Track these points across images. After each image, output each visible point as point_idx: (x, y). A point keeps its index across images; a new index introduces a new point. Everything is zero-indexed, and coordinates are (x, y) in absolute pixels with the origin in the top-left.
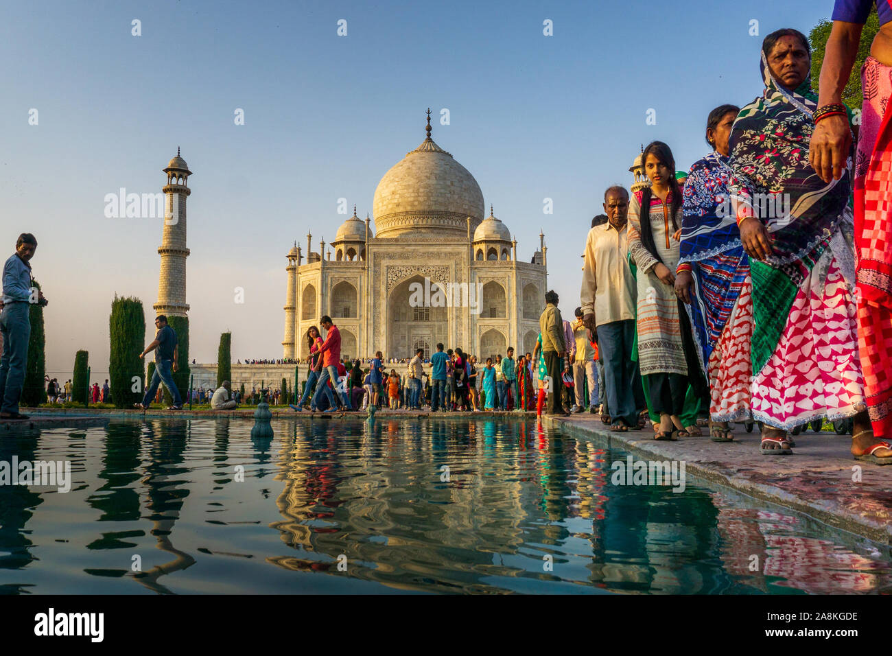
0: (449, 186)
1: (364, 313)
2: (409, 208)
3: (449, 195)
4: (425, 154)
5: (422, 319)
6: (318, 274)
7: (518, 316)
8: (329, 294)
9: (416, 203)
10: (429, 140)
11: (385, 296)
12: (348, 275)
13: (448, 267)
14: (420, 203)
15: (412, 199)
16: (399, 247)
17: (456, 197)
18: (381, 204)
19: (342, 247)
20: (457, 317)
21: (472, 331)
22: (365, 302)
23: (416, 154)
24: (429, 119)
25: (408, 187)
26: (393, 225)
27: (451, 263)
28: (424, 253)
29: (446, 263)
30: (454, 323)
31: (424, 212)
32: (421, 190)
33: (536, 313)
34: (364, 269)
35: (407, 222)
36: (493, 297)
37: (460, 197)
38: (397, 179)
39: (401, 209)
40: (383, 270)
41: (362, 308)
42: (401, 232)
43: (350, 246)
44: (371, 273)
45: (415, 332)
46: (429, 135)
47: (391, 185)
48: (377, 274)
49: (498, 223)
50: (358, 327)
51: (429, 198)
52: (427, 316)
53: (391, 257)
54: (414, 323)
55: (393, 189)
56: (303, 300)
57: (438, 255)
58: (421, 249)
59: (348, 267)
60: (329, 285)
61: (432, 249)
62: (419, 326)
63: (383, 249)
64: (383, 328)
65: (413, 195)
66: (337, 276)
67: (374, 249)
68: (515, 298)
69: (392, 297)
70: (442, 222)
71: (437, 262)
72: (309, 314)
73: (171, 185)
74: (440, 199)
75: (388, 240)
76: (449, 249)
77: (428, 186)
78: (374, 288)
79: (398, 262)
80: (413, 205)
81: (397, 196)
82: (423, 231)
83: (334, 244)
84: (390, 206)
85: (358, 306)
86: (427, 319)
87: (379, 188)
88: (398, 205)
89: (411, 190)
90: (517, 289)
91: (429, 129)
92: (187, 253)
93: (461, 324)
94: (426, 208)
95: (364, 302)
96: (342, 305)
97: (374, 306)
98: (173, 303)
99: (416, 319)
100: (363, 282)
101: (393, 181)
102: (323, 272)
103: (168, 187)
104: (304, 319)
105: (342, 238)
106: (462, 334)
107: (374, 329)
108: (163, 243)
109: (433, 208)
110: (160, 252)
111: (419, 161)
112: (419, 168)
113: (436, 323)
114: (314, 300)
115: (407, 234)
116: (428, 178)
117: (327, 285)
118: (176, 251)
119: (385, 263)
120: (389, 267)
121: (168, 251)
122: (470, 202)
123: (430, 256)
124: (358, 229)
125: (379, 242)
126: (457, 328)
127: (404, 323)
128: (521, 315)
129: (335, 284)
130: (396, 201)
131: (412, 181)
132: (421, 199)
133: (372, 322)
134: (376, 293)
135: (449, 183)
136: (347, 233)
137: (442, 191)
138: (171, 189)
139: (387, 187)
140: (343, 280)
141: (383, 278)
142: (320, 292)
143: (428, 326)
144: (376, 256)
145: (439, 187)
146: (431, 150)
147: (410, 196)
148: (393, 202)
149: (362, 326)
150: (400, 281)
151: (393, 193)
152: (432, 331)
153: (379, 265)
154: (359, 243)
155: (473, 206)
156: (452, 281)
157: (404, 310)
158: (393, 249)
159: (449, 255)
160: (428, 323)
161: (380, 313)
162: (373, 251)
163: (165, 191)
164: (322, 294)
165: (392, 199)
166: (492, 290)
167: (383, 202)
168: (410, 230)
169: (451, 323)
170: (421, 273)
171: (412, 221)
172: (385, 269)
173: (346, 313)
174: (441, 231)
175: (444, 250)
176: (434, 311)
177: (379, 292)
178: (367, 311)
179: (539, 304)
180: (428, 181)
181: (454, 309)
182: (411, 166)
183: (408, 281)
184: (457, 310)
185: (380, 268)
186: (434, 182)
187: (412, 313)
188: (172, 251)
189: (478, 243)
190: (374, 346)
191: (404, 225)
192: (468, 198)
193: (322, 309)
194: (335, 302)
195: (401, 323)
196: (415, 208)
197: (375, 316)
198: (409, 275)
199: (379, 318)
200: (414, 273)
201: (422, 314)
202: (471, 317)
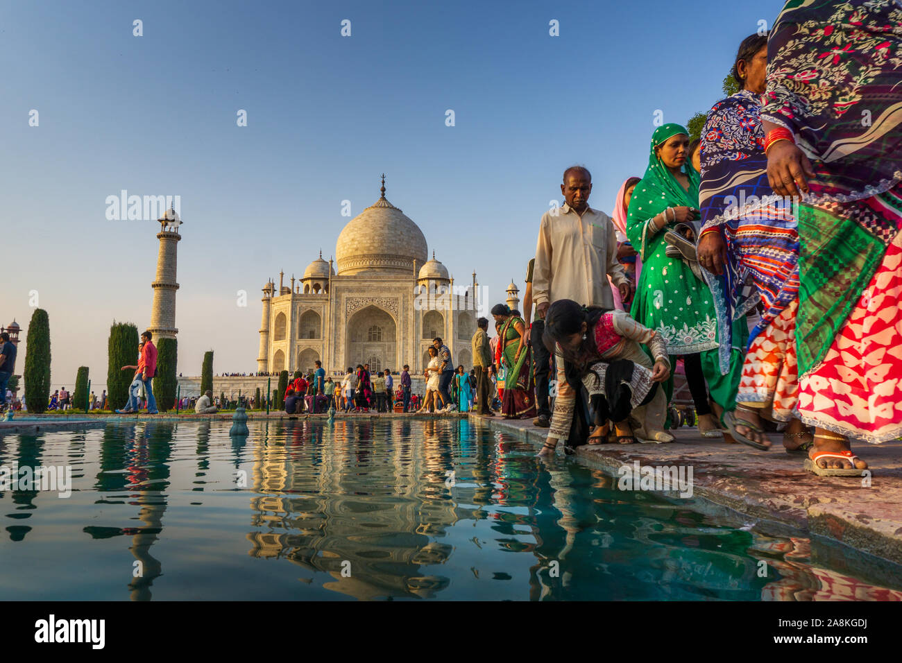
0: (399, 235)
1: (327, 335)
2: (366, 252)
3: (399, 242)
4: (379, 210)
5: (375, 340)
6: (289, 304)
7: (454, 338)
8: (298, 320)
9: (372, 248)
10: (383, 198)
11: (344, 322)
12: (314, 305)
13: (397, 299)
14: (375, 248)
15: (368, 245)
16: (357, 283)
17: (404, 243)
18: (342, 249)
19: (309, 282)
20: (404, 338)
21: (416, 349)
22: (327, 326)
23: (372, 209)
24: (383, 182)
25: (365, 235)
26: (352, 265)
27: (400, 296)
28: (378, 287)
29: (395, 296)
30: (402, 343)
31: (378, 255)
32: (376, 238)
33: (469, 335)
34: (327, 300)
35: (364, 263)
36: (434, 322)
37: (408, 244)
38: (356, 229)
39: (359, 253)
40: (343, 300)
41: (325, 331)
42: (358, 271)
43: (315, 282)
44: (333, 303)
45: (369, 350)
46: (383, 195)
47: (352, 233)
48: (338, 304)
49: (438, 264)
50: (321, 347)
51: (382, 245)
52: (379, 337)
53: (350, 291)
54: (368, 343)
55: (352, 237)
56: (276, 325)
57: (389, 289)
58: (375, 284)
59: (313, 298)
60: (298, 313)
61: (383, 285)
62: (373, 346)
63: (343, 284)
64: (342, 348)
65: (369, 242)
66: (304, 306)
67: (336, 284)
68: (452, 324)
69: (350, 323)
70: (393, 263)
71: (389, 295)
72: (280, 336)
73: (164, 232)
74: (392, 245)
75: (348, 277)
76: (398, 284)
77: (381, 235)
78: (336, 315)
79: (356, 295)
80: (369, 250)
81: (356, 242)
82: (377, 270)
83: (302, 281)
84: (350, 250)
85: (322, 329)
86: (379, 340)
87: (341, 236)
88: (357, 249)
89: (367, 238)
90: (453, 317)
91: (383, 190)
92: (177, 287)
93: (407, 344)
94: (379, 252)
95: (327, 327)
96: (309, 329)
97: (336, 329)
98: (164, 327)
99: (370, 340)
100: (326, 311)
101: (352, 231)
102: (292, 303)
103: (162, 233)
104: (276, 340)
105: (309, 275)
106: (407, 352)
107: (335, 348)
108: (157, 279)
109: (386, 252)
110: (154, 286)
111: (375, 215)
112: (375, 221)
113: (387, 343)
114: (285, 324)
115: (363, 272)
116: (382, 228)
117: (295, 313)
118: (167, 285)
119: (345, 295)
120: (348, 299)
121: (160, 285)
122: (416, 247)
123: (383, 290)
124: (323, 269)
125: (340, 279)
126: (403, 347)
127: (360, 343)
128: (456, 337)
129: (302, 312)
130: (355, 246)
131: (369, 231)
132: (376, 245)
133: (333, 342)
134: (337, 319)
135: (399, 233)
136: (314, 271)
137: (393, 239)
138: (164, 236)
139: (348, 235)
140: (309, 309)
141: (343, 307)
142: (290, 318)
143: (379, 346)
144: (338, 290)
145: (390, 235)
146: (385, 207)
147: (366, 242)
148: (352, 247)
149: (325, 346)
150: (358, 310)
151: (353, 240)
152: (383, 350)
153: (340, 296)
154: (323, 280)
155: (418, 251)
156: (400, 310)
157: (359, 333)
158: (351, 284)
159: (398, 289)
160: (379, 343)
161: (340, 335)
162: (335, 285)
163: (159, 237)
164: (292, 320)
165: (352, 245)
166: (433, 317)
167: (344, 247)
168: (366, 270)
169: (400, 343)
170: (375, 304)
171: (368, 262)
172: (345, 300)
173: (312, 335)
174: (392, 270)
175: (394, 285)
176: (385, 333)
177: (339, 318)
178: (330, 333)
179: (472, 328)
180: (382, 231)
181: (402, 332)
182: (368, 219)
183: (364, 310)
184: (404, 333)
185: (340, 300)
186: (387, 231)
187: (366, 335)
188: (164, 285)
189: (422, 280)
190: (335, 362)
191: (361, 266)
192: (414, 245)
193: (291, 332)
194: (302, 326)
195: (357, 343)
196: (370, 253)
197: (336, 338)
198: (364, 305)
199: (339, 339)
200: (370, 303)
201: (375, 335)
202: (416, 339)
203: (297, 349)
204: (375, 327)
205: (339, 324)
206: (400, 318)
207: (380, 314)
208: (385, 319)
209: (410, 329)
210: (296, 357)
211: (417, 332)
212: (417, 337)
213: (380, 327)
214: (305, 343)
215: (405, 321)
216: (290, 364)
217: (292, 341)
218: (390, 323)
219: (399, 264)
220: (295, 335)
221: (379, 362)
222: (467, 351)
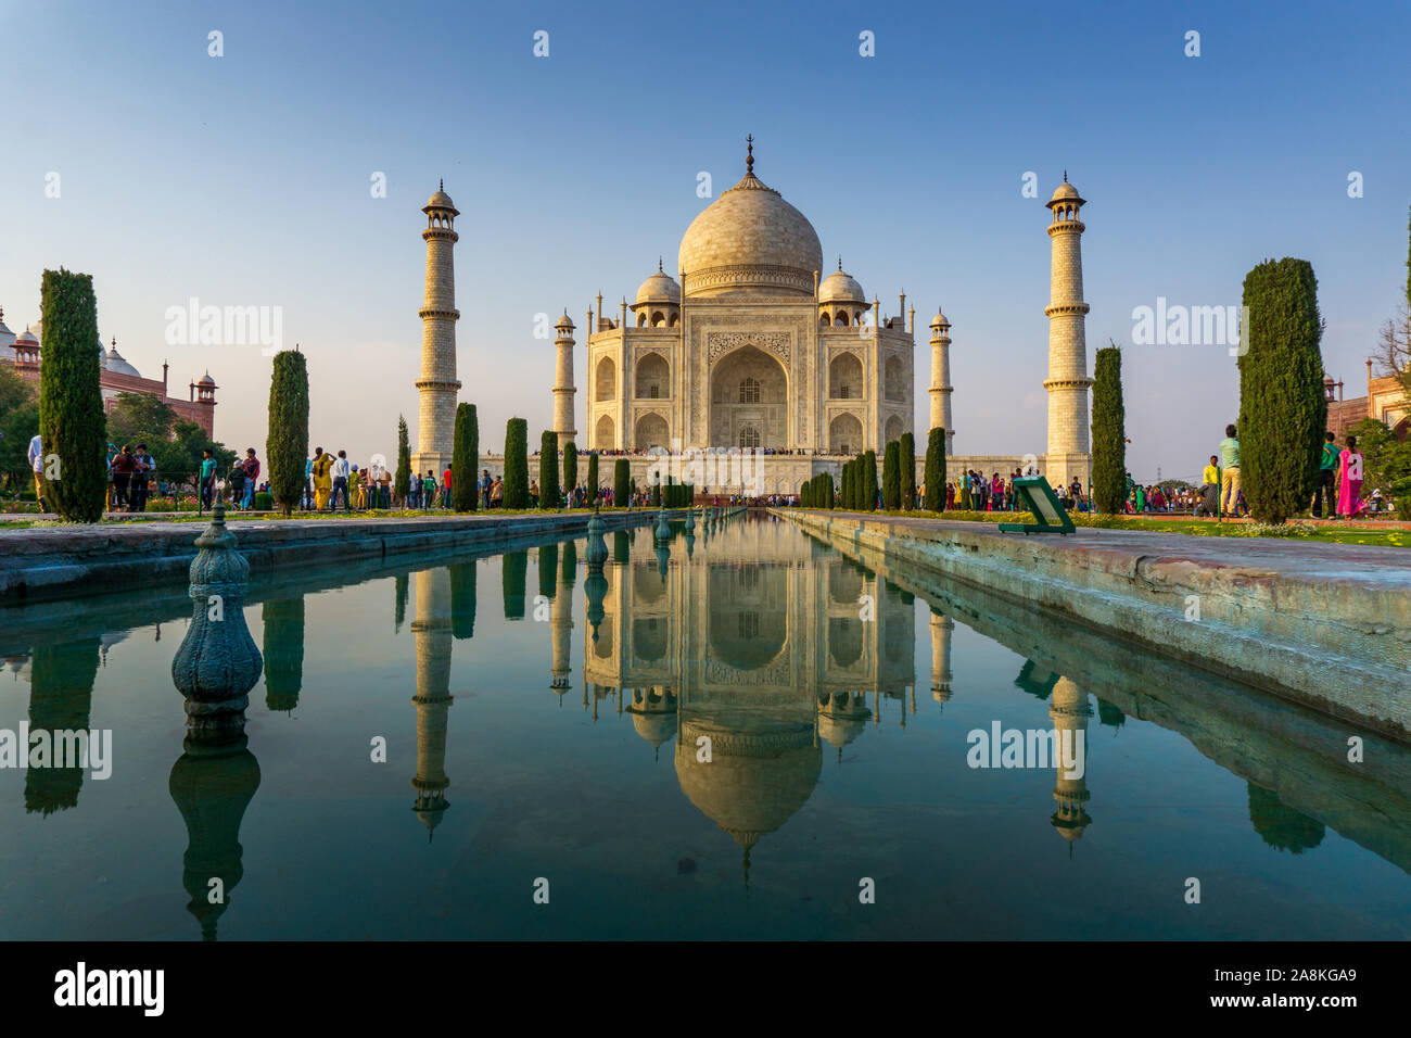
0: (782, 234)
1: (679, 393)
2: (730, 262)
3: (782, 245)
4: (748, 193)
5: (749, 400)
6: (619, 345)
7: (879, 397)
8: (634, 370)
9: (740, 255)
10: (751, 175)
11: (706, 371)
12: (658, 344)
13: (788, 335)
14: (744, 253)
15: (734, 250)
16: (724, 309)
17: (791, 247)
18: (691, 257)
19: (646, 310)
20: (799, 397)
21: (819, 414)
22: (680, 379)
23: (736, 193)
24: (750, 149)
25: (729, 234)
26: (708, 283)
27: (793, 330)
28: (757, 317)
29: (785, 330)
30: (797, 406)
31: (749, 266)
32: (747, 238)
33: (899, 393)
34: (678, 337)
35: (728, 280)
36: (845, 372)
37: (795, 247)
38: (713, 225)
39: (719, 263)
40: (704, 337)
41: (676, 387)
42: (718, 292)
43: (655, 309)
44: (688, 342)
45: (741, 417)
46: (751, 169)
47: (707, 232)
48: (695, 344)
49: (848, 279)
50: (671, 412)
51: (756, 248)
52: (757, 396)
53: (714, 322)
54: (739, 406)
55: (707, 237)
56: (597, 376)
57: (775, 319)
58: (754, 312)
59: (659, 335)
60: (633, 358)
61: (767, 312)
62: (745, 410)
63: (703, 312)
64: (704, 412)
65: (735, 244)
66: (643, 346)
67: (692, 312)
68: (876, 374)
69: (714, 373)
70: (773, 280)
71: (775, 329)
72: (605, 394)
73: (434, 228)
74: (771, 250)
75: (710, 300)
76: (790, 312)
77: (754, 234)
78: (692, 360)
79: (722, 329)
80: (735, 258)
81: (714, 246)
82: (748, 290)
83: (634, 308)
84: (704, 260)
85: (671, 383)
86: (757, 400)
87: (688, 236)
88: (715, 258)
89: (732, 239)
90: (878, 362)
91: (751, 161)
92: (456, 316)
93: (805, 407)
94: (752, 261)
95: (679, 377)
96: (650, 383)
97: (692, 384)
98: (442, 379)
99: (742, 401)
100: (677, 354)
101: (708, 227)
102: (625, 342)
103: (431, 230)
104: (598, 400)
105: (646, 299)
106: (806, 419)
107: (692, 413)
108: (427, 303)
109: (762, 261)
110: (422, 315)
111: (743, 201)
112: (743, 211)
113: (769, 406)
114: (613, 375)
115: (727, 294)
116: (756, 223)
117: (630, 357)
118: (443, 313)
119: (706, 329)
120: (711, 335)
121: (432, 313)
122: (808, 254)
123: (765, 320)
124: (667, 288)
125: (697, 303)
126: (799, 412)
127: (727, 405)
128: (883, 395)
129: (640, 357)
130: (713, 252)
131: (734, 227)
132: (746, 250)
133: (689, 403)
134: (695, 368)
135: (781, 229)
136: (653, 292)
137: (774, 239)
138: (434, 234)
139: (700, 235)
140: (651, 351)
141: (703, 349)
142: (621, 367)
143: (757, 409)
144: (695, 321)
145: (769, 234)
146: (755, 188)
147: (731, 246)
148: (707, 253)
149: (677, 409)
150: (727, 352)
151: (708, 242)
152: (763, 415)
153: (699, 331)
154: (669, 306)
155: (810, 259)
156: (794, 352)
157: (726, 390)
158: (716, 312)
159: (791, 319)
160: (756, 405)
161: (699, 392)
162: (690, 314)
163: (426, 236)
164: (624, 370)
165: (707, 250)
166: (844, 364)
167: (694, 253)
168: (731, 290)
169: (793, 405)
170: (754, 342)
171: (733, 278)
172: (707, 336)
173: (654, 393)
174: (772, 290)
175: (783, 313)
176: (766, 390)
177: (698, 366)
178: (683, 389)
179: (904, 382)
180: (755, 227)
181: (796, 388)
182: (731, 208)
183: (735, 352)
184: (799, 389)
185: (699, 337)
186: (764, 228)
187: (736, 394)
188: (438, 313)
189: (823, 304)
190: (692, 434)
191: (723, 283)
192: (804, 249)
193: (624, 387)
194: (639, 379)
195: (723, 405)
196: (738, 262)
197: (694, 397)
198: (737, 344)
199: (698, 398)
200: (745, 342)
201: (750, 394)
202: (819, 398)
203: (633, 414)
204: (750, 381)
205: (698, 375)
206: (795, 365)
207: (758, 360)
208: (767, 367)
209: (810, 383)
210: (632, 426)
211: (821, 387)
212: (820, 396)
213: (758, 380)
214: (645, 405)
215: (802, 371)
216: (624, 436)
217: (626, 401)
218: (774, 374)
219: (783, 279)
220: (630, 392)
221: (757, 435)
222: (897, 418)
